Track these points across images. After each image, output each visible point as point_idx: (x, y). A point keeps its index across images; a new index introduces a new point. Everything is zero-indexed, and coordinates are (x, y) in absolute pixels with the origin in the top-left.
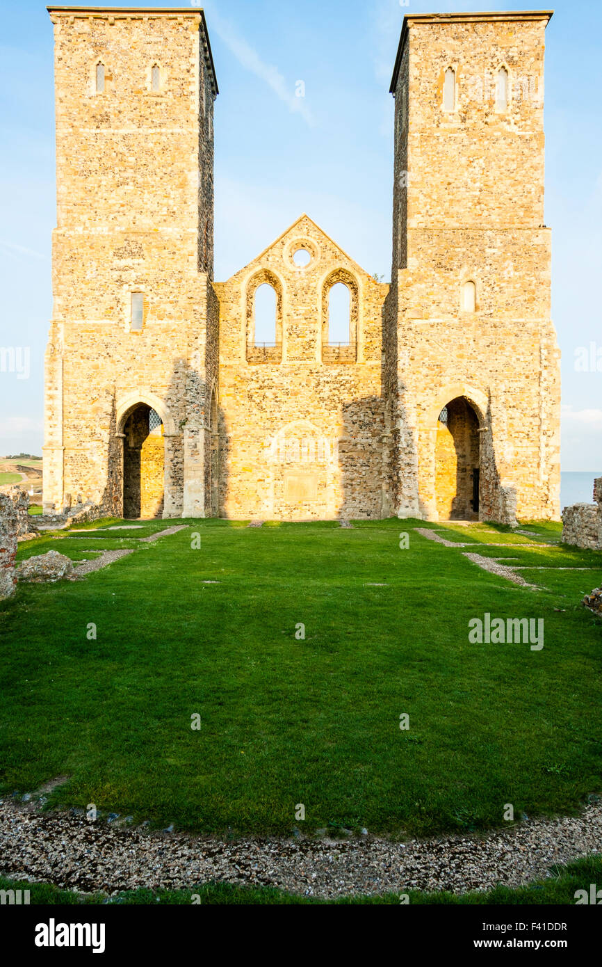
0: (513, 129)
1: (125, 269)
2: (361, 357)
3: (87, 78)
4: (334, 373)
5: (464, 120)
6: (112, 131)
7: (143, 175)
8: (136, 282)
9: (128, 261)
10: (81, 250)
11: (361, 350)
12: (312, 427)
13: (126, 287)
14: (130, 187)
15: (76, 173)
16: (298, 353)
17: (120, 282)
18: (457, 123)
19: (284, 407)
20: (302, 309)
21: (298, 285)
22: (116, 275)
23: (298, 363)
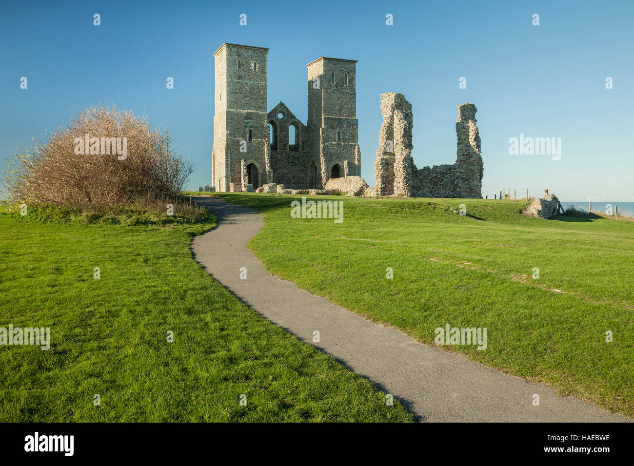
0: (348, 90)
1: (247, 123)
2: (300, 150)
3: (236, 65)
4: (293, 154)
5: (336, 87)
6: (243, 81)
7: (252, 95)
8: (250, 127)
9: (248, 121)
10: (234, 116)
11: (300, 147)
12: (286, 171)
13: (247, 128)
14: (248, 98)
15: (232, 93)
16: (282, 147)
17: (246, 127)
18: (335, 88)
19: (278, 165)
20: (283, 133)
21: (282, 126)
22: (244, 124)
23: (282, 150)
